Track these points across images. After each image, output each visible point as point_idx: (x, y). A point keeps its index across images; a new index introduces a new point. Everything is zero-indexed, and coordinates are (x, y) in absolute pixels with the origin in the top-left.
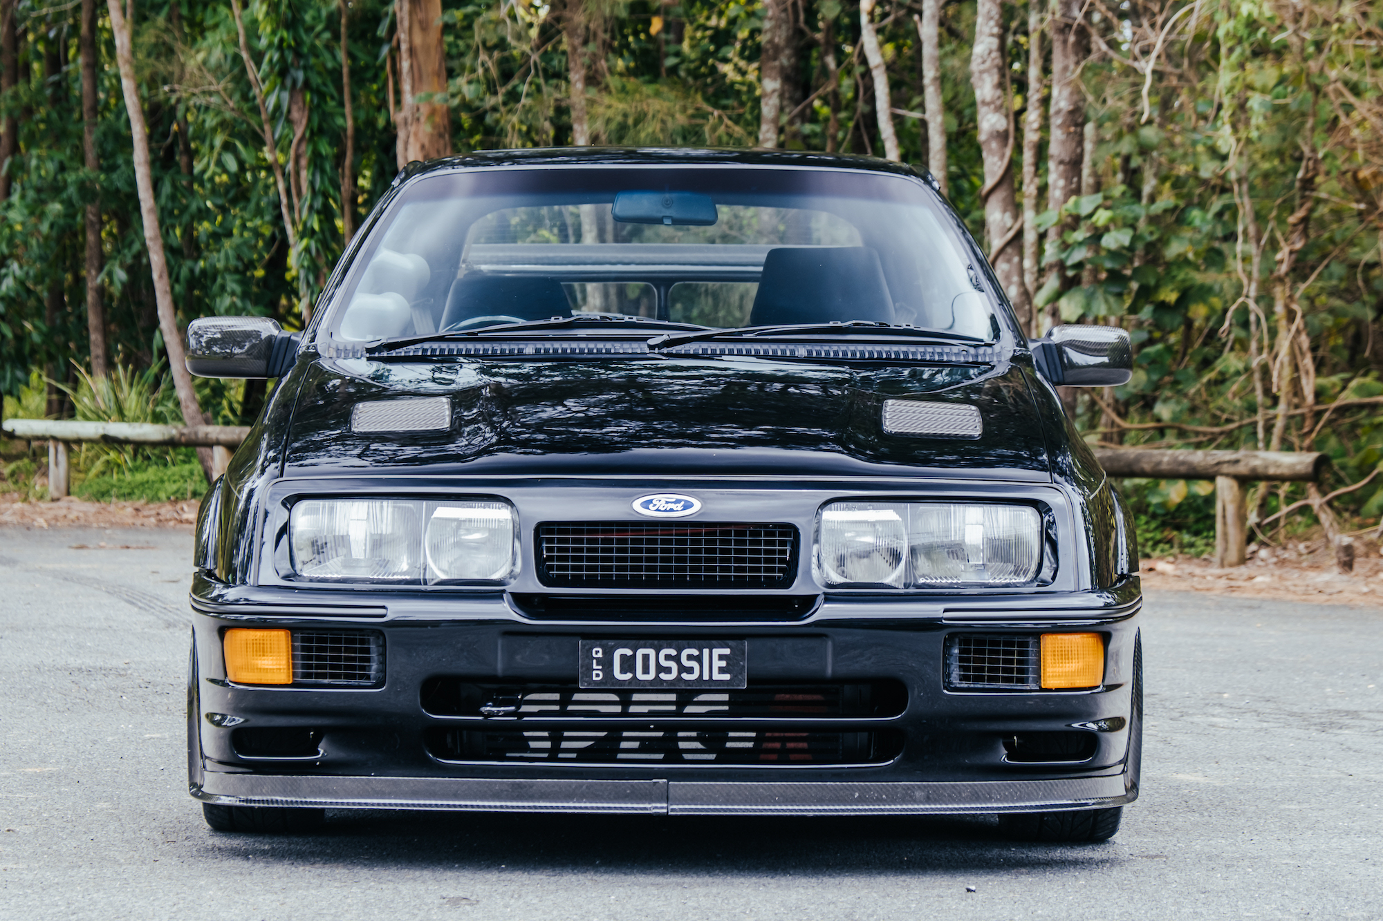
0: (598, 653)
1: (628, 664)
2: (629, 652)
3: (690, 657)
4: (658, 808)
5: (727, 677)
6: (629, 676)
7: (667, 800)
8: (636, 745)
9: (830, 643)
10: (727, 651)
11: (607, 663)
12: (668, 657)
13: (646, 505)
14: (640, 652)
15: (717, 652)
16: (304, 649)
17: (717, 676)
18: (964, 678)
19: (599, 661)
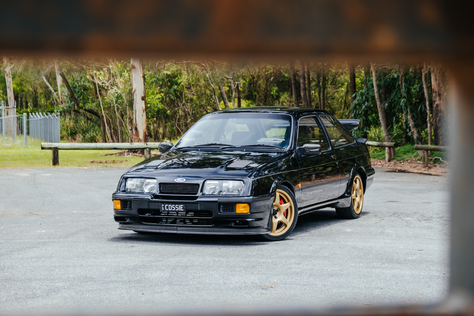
0: (163, 205)
1: (167, 207)
2: (167, 205)
3: (177, 206)
4: (175, 232)
5: (183, 210)
6: (168, 209)
7: (177, 231)
8: (179, 221)
9: (199, 205)
10: (183, 206)
11: (164, 207)
12: (174, 206)
13: (176, 180)
14: (169, 205)
15: (181, 206)
16: (123, 203)
17: (181, 210)
18: (222, 211)
19: (163, 207)
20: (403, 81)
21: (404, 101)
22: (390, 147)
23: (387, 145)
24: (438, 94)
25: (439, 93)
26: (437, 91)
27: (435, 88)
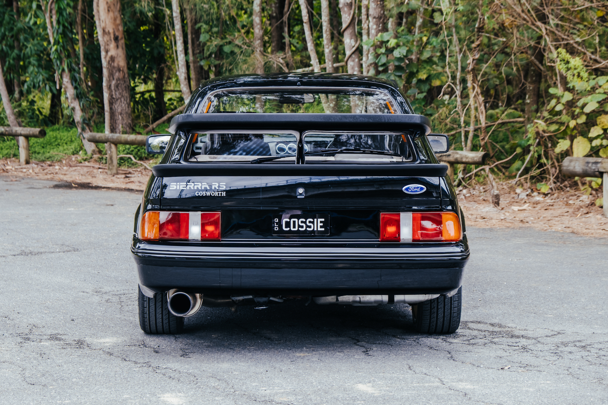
20: (54, 12)
21: (56, 50)
22: (27, 137)
23: (23, 132)
24: (112, 36)
25: (114, 35)
26: (111, 31)
27: (107, 26)
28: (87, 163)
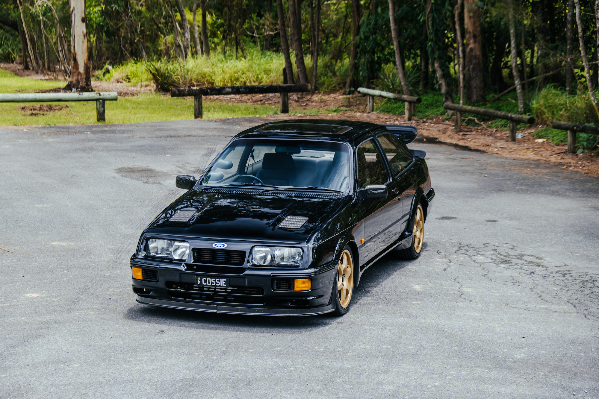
0: (199, 279)
1: (205, 281)
2: (205, 279)
3: (218, 281)
4: (215, 311)
5: (225, 285)
6: (205, 284)
7: (217, 310)
9: (247, 280)
10: (225, 280)
11: (201, 281)
12: (213, 280)
13: (215, 245)
14: (208, 279)
15: (223, 280)
16: (145, 273)
17: (223, 285)
18: (277, 288)
19: (200, 280)
22: (410, 103)
23: (407, 99)
24: (472, 35)
26: (471, 31)
27: (469, 28)
28: (447, 122)
